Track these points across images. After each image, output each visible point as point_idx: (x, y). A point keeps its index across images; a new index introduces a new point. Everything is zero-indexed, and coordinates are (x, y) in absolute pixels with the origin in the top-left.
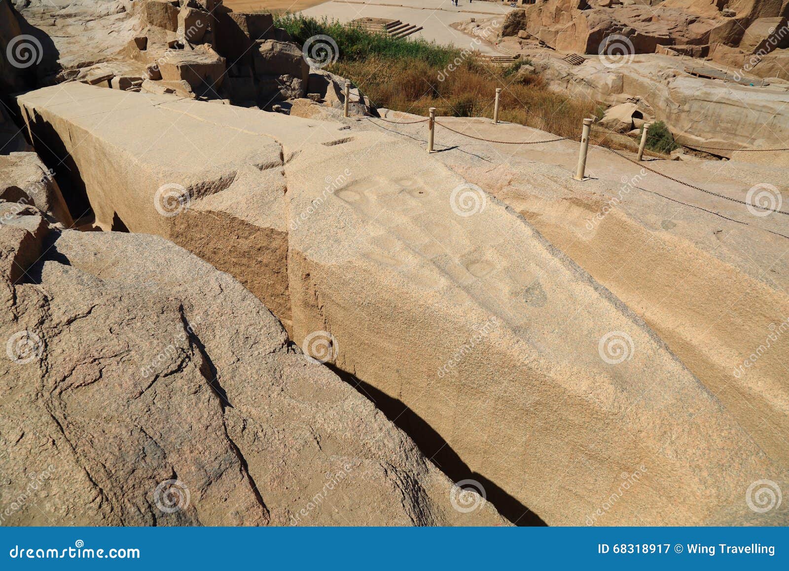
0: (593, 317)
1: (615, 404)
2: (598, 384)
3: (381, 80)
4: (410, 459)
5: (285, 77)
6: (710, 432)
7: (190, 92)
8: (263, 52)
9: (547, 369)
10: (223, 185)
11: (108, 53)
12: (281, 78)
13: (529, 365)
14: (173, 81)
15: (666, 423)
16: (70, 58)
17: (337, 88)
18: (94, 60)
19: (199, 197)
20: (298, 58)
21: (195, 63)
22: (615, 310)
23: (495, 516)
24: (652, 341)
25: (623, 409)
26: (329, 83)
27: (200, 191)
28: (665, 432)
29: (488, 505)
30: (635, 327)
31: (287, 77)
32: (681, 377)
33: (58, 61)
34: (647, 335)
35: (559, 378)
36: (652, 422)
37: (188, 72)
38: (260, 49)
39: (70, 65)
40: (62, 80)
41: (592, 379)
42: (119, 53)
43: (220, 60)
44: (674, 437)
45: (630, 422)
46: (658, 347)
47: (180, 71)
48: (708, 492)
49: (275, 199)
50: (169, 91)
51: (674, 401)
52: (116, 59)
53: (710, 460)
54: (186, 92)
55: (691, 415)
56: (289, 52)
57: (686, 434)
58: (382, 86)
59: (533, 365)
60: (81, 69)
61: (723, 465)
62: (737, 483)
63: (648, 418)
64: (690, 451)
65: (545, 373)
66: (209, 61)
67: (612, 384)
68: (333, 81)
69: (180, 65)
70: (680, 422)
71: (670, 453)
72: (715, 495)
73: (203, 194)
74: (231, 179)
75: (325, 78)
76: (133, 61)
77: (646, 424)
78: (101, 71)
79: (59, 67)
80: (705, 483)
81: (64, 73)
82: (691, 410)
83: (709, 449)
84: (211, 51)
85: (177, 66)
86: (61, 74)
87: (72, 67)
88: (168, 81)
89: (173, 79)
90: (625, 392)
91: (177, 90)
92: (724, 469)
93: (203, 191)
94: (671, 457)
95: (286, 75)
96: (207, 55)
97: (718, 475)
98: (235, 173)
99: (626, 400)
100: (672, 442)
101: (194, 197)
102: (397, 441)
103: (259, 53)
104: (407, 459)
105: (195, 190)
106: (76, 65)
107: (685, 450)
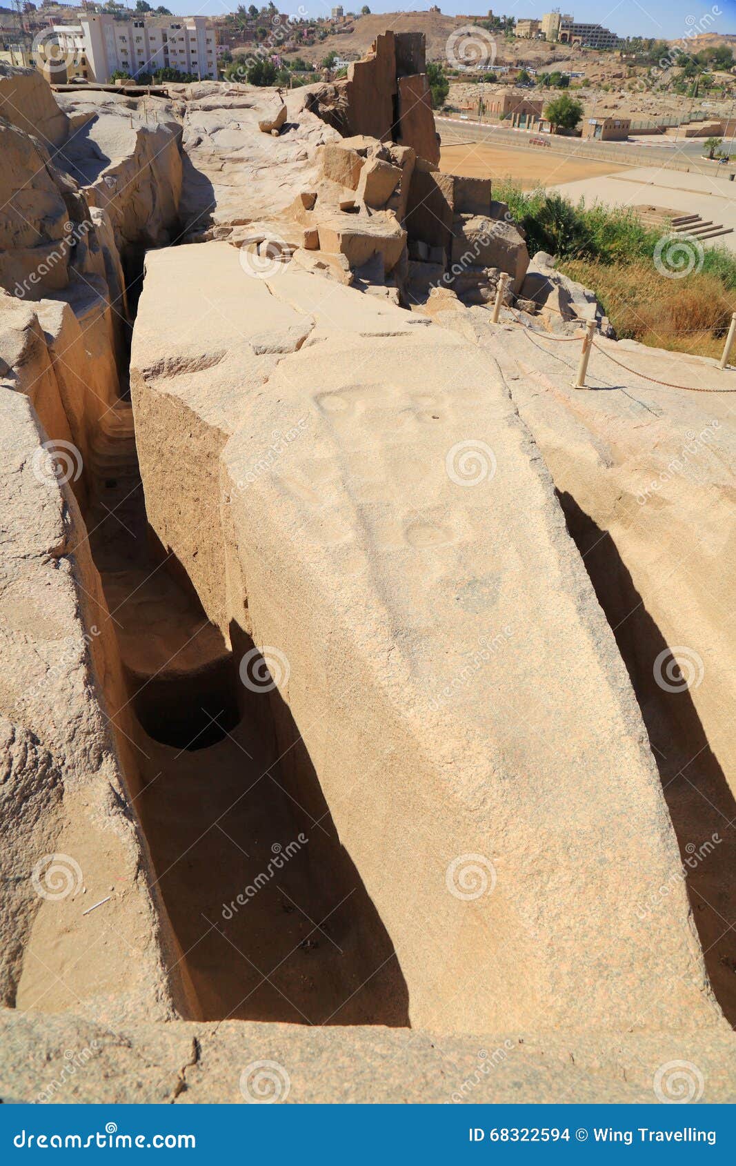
0: (548, 652)
1: (478, 795)
2: (471, 753)
3: (643, 299)
4: (74, 743)
5: (490, 272)
6: (621, 903)
7: (346, 271)
8: (467, 231)
9: (408, 703)
10: (204, 364)
11: (271, 211)
12: (484, 272)
13: (386, 689)
14: (330, 254)
15: (549, 855)
16: (225, 212)
17: (565, 298)
18: (253, 218)
19: (169, 374)
20: (515, 246)
21: (362, 234)
22: (591, 652)
23: (128, 867)
24: (620, 720)
25: (487, 807)
26: (553, 289)
27: (172, 368)
28: (539, 872)
29: (131, 847)
30: (606, 687)
31: (494, 272)
32: (635, 795)
33: (212, 215)
34: (617, 708)
35: (418, 722)
36: (525, 846)
37: (350, 243)
38: (465, 228)
39: (223, 222)
40: (212, 238)
41: (465, 742)
42: (284, 212)
43: (399, 234)
44: (551, 884)
45: (488, 832)
46: (624, 732)
47: (340, 241)
48: (552, 999)
49: (247, 393)
50: (320, 266)
51: (588, 828)
52: (278, 219)
53: (587, 949)
54: (341, 269)
55: (602, 862)
56: (504, 237)
57: (574, 890)
58: (640, 308)
59: (390, 691)
60: (235, 228)
61: (606, 967)
62: (612, 1008)
63: (522, 838)
64: (565, 920)
65: (402, 709)
66: (383, 233)
67: (491, 761)
68: (559, 287)
69: (342, 233)
70: (575, 864)
71: (528, 907)
72: (558, 1009)
73: (175, 373)
74: (216, 360)
75: (550, 281)
76: (296, 223)
77: (514, 846)
78: (252, 232)
79: (212, 221)
80: (556, 983)
81: (214, 230)
82: (609, 855)
83: (600, 932)
84: (393, 220)
85: (339, 235)
86: (210, 231)
87: (226, 223)
88: (324, 253)
89: (332, 251)
90: (507, 781)
91: (331, 266)
92: (605, 974)
93: (175, 368)
94: (526, 915)
95: (492, 269)
96: (386, 225)
97: (587, 980)
98: (224, 353)
99: (500, 793)
100: (541, 894)
101: (163, 375)
102: (74, 711)
103: (462, 232)
104: (70, 741)
105: (166, 366)
106: (231, 221)
107: (558, 915)
